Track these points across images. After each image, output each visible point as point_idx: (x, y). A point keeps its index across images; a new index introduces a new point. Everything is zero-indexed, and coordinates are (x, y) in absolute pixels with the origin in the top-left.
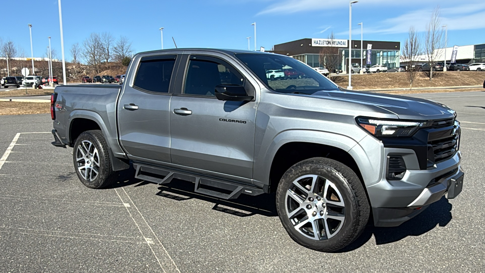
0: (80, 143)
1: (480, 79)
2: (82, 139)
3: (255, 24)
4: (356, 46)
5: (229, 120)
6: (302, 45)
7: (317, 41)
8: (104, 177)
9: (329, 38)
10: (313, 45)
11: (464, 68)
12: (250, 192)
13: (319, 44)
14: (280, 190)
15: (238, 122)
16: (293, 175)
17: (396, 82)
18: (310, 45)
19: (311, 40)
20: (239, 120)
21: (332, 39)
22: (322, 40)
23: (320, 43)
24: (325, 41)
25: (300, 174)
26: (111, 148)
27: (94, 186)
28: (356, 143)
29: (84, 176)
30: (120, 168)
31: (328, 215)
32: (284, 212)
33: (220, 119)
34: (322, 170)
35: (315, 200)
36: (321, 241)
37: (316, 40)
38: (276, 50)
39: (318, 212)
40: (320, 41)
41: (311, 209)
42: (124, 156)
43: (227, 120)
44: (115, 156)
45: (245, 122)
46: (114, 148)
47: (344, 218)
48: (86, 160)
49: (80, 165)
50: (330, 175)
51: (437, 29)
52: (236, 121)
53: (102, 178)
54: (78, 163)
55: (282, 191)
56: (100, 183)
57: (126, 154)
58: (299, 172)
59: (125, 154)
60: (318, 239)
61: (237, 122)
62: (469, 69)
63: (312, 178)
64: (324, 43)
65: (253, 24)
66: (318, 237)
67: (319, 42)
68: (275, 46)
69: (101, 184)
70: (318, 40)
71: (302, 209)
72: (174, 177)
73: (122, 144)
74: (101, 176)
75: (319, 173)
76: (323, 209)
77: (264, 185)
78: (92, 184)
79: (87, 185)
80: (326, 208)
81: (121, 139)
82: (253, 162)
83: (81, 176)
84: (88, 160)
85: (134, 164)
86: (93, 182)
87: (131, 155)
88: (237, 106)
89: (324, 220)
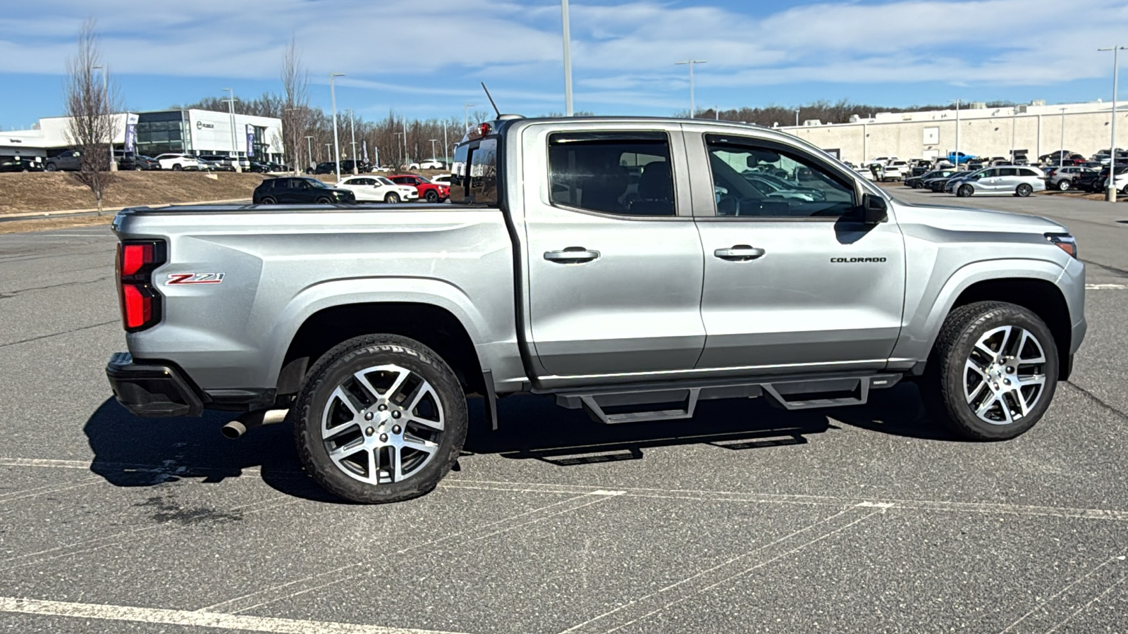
2: (359, 367)
5: (851, 259)
11: (150, 164)
12: (885, 382)
15: (870, 260)
17: (17, 197)
20: (872, 257)
32: (963, 395)
35: (995, 365)
36: (1015, 423)
39: (1001, 383)
41: (991, 381)
42: (523, 383)
43: (848, 259)
45: (883, 260)
46: (499, 369)
48: (364, 426)
52: (866, 260)
57: (533, 378)
58: (986, 326)
59: (526, 379)
60: (1012, 422)
61: (868, 261)
62: (160, 166)
63: (1004, 332)
66: (1010, 418)
71: (985, 384)
73: (532, 352)
74: (451, 453)
75: (1015, 321)
76: (1009, 376)
77: (917, 362)
78: (406, 487)
79: (382, 499)
80: (1016, 372)
81: (529, 338)
82: (901, 327)
83: (346, 480)
84: (369, 424)
85: (568, 396)
86: (412, 481)
87: (555, 377)
88: (861, 233)
89: (1015, 391)
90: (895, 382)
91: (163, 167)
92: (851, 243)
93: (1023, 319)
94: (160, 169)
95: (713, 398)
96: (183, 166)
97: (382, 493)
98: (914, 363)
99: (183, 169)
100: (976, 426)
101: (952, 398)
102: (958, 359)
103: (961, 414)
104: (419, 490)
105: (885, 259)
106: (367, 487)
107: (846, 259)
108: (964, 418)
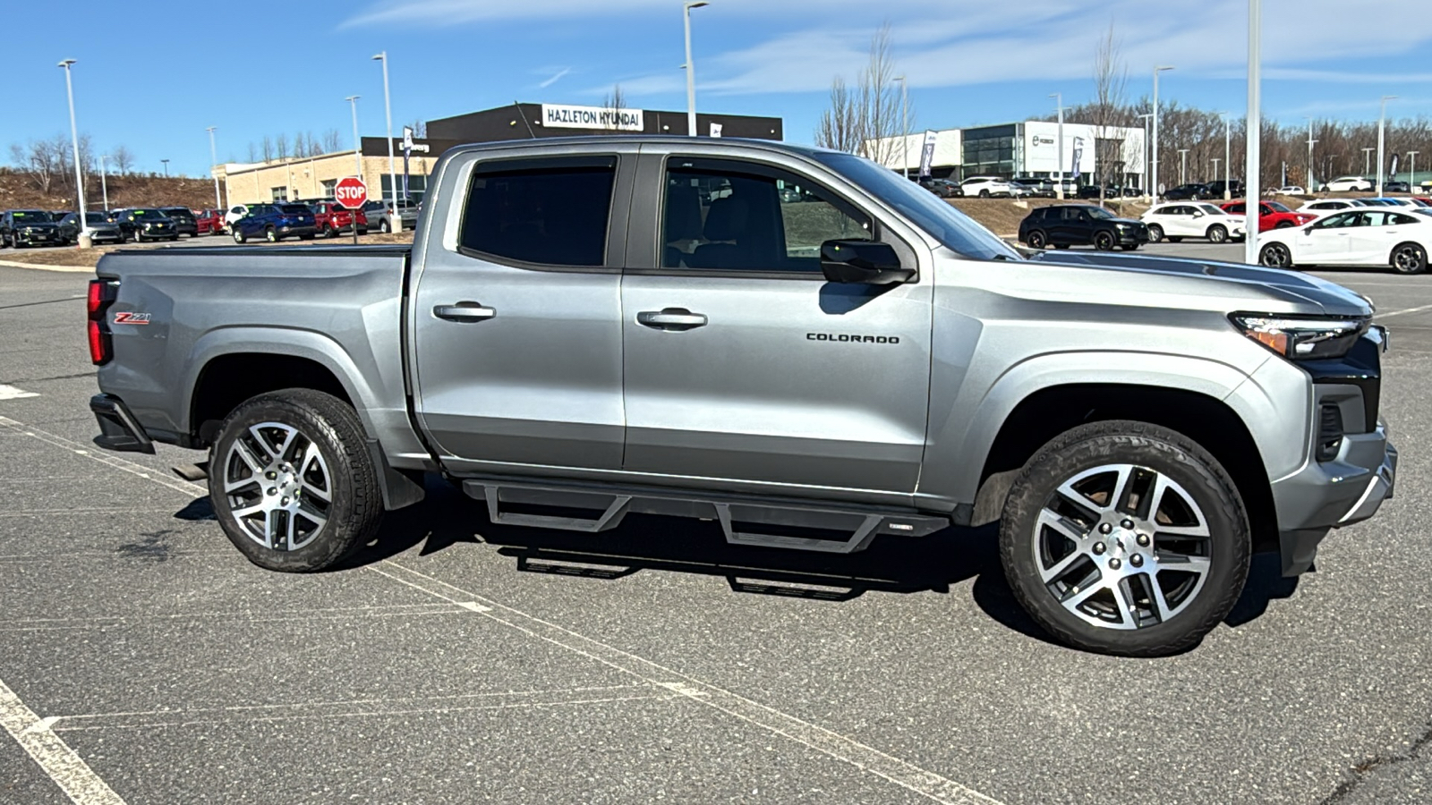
0: (241, 431)
1: (992, 219)
2: (252, 421)
3: (384, 55)
4: (666, 128)
5: (840, 337)
6: (513, 123)
7: (558, 113)
8: (348, 532)
9: (610, 103)
10: (547, 123)
11: (950, 189)
12: (908, 527)
13: (564, 120)
14: (1020, 512)
15: (872, 339)
16: (1059, 471)
18: (537, 122)
19: (538, 108)
21: (617, 107)
22: (571, 109)
23: (567, 118)
24: (580, 112)
25: (1079, 466)
26: (378, 441)
27: (305, 564)
28: (1245, 377)
29: (263, 538)
30: (405, 502)
31: (1159, 562)
32: (1030, 568)
33: (808, 335)
34: (1147, 450)
35: (1114, 529)
36: (1142, 630)
37: (554, 108)
38: (431, 137)
39: (1125, 559)
40: (565, 112)
41: (1104, 554)
42: (425, 461)
43: (835, 337)
44: (392, 463)
45: (894, 340)
46: (389, 440)
47: (1208, 564)
48: (265, 485)
49: (236, 502)
50: (1169, 461)
51: (886, 85)
52: (865, 339)
53: (341, 537)
54: (231, 498)
55: (1025, 513)
56: (331, 551)
57: (435, 456)
58: (1078, 460)
59: (428, 456)
60: (1134, 627)
61: (869, 342)
62: (962, 192)
63: (1115, 475)
64: (578, 119)
65: (378, 56)
66: (1132, 621)
67: (562, 115)
68: (428, 124)
69: (334, 555)
70: (561, 108)
71: (1083, 555)
72: (629, 510)
73: (424, 425)
74: (338, 529)
75: (1138, 458)
76: (1141, 550)
77: (959, 504)
78: (298, 558)
79: (275, 566)
80: (1152, 544)
81: (418, 408)
82: (925, 446)
83: (245, 540)
84: (271, 484)
85: (470, 483)
86: (302, 553)
87: (456, 458)
88: (864, 298)
89: (1147, 576)
90: (929, 530)
91: (966, 194)
92: (843, 312)
93: (1155, 456)
94: (962, 196)
95: (650, 512)
96: (991, 192)
97: (274, 559)
98: (954, 505)
99: (991, 196)
100: (1057, 621)
101: (1013, 568)
102: (1022, 509)
103: (1028, 597)
104: (309, 563)
105: (897, 340)
106: (264, 551)
107: (831, 336)
108: (1037, 606)
